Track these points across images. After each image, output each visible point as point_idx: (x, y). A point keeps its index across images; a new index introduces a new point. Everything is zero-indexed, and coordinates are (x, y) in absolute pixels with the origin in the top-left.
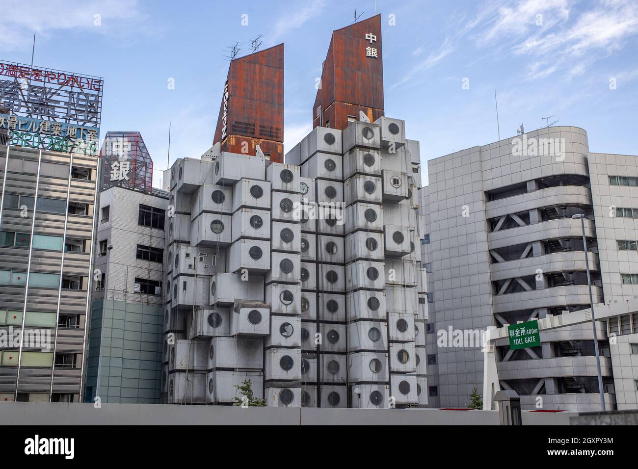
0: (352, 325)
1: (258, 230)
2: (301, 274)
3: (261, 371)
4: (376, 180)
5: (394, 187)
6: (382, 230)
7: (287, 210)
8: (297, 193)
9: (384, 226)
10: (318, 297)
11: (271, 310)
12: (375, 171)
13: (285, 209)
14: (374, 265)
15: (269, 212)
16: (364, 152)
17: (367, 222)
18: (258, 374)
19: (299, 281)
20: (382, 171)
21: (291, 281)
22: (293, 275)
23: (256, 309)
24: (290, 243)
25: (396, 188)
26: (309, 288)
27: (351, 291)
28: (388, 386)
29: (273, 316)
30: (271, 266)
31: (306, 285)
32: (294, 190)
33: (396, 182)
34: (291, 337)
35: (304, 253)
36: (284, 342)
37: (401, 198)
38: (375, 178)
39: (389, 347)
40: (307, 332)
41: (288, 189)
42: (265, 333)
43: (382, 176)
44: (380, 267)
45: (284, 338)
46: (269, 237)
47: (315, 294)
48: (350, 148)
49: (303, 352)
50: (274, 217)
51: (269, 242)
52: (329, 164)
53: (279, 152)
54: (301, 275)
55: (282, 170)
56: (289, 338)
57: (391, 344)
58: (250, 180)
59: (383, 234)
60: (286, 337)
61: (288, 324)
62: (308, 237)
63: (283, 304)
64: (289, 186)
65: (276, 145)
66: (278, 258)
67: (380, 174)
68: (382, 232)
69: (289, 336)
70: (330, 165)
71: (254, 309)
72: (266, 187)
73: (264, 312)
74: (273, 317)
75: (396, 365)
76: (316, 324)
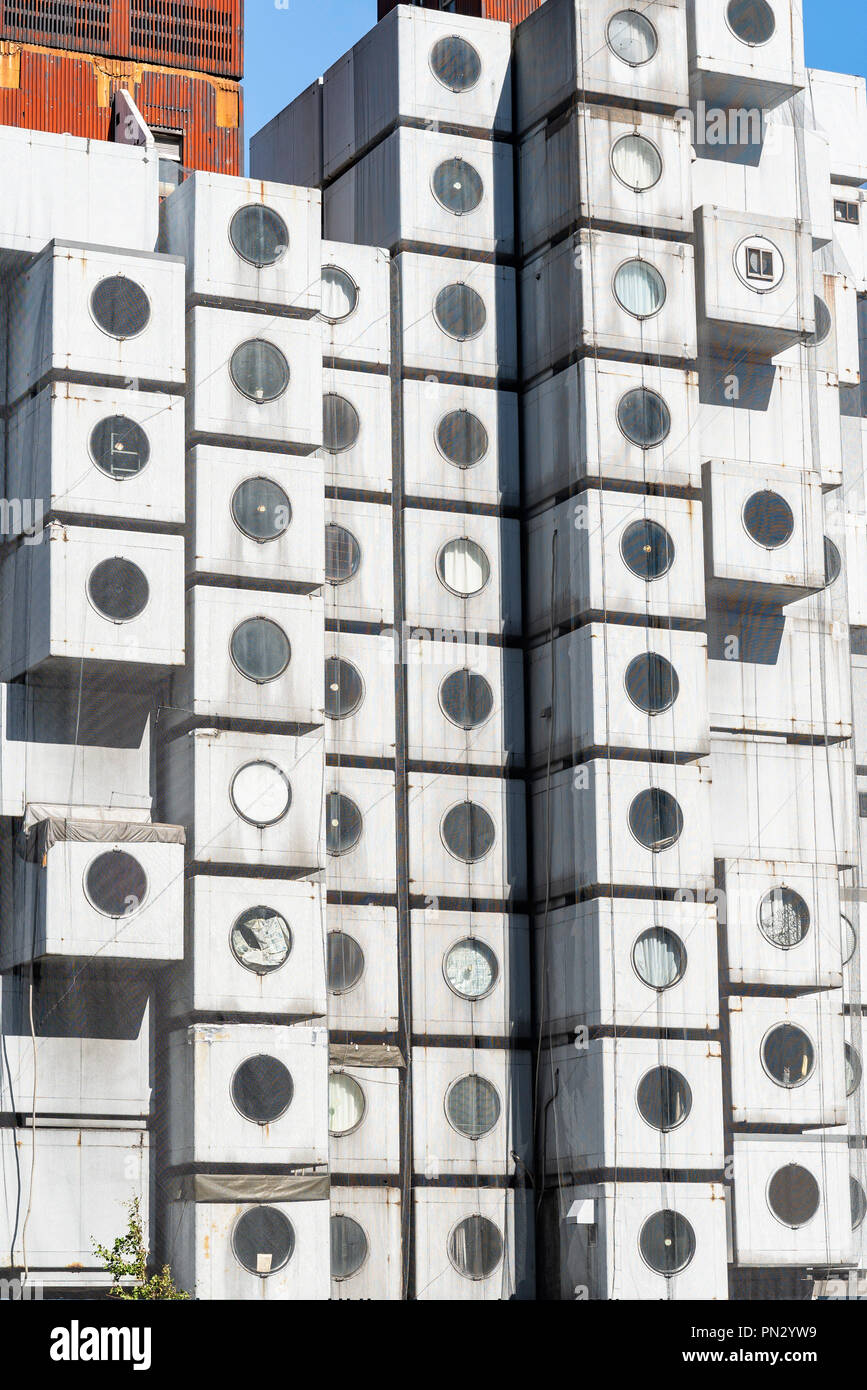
0: (559, 915)
1: (131, 483)
2: (328, 684)
3: (143, 1124)
4: (669, 254)
5: (750, 288)
6: (697, 483)
7: (260, 394)
8: (305, 314)
9: (706, 469)
10: (403, 790)
11: (189, 847)
12: (663, 215)
13: (252, 390)
14: (662, 642)
15: (179, 402)
16: (615, 125)
17: (627, 451)
18: (134, 1138)
19: (318, 718)
20: (698, 214)
21: (282, 716)
22: (289, 690)
23: (123, 847)
24: (273, 545)
25: (760, 292)
26: (363, 750)
27: (554, 763)
28: (719, 1187)
29: (198, 878)
30: (189, 650)
31: (348, 736)
32: (289, 300)
33: (761, 264)
34: (283, 971)
35: (343, 588)
36: (252, 995)
37: (783, 337)
38: (663, 243)
39: (724, 1013)
40: (352, 950)
41: (268, 297)
42: (166, 957)
43: (695, 238)
44: (685, 652)
45: (252, 975)
46: (178, 515)
47: (389, 777)
48: (550, 104)
49: (336, 1037)
50: (202, 425)
51: (181, 539)
52: (452, 183)
53: (221, 122)
54: (328, 692)
55: (236, 208)
56: (270, 977)
57: (734, 1001)
58: (88, 254)
59: (698, 505)
60: (260, 970)
61: (270, 914)
62: (358, 520)
63: (244, 824)
64: (269, 283)
65: (209, 94)
66: (222, 610)
67: (687, 226)
68: (699, 493)
69: (271, 968)
70: (457, 186)
71: (109, 847)
72: (161, 283)
73: (161, 861)
74: (201, 881)
75: (759, 1094)
76: (392, 911)
